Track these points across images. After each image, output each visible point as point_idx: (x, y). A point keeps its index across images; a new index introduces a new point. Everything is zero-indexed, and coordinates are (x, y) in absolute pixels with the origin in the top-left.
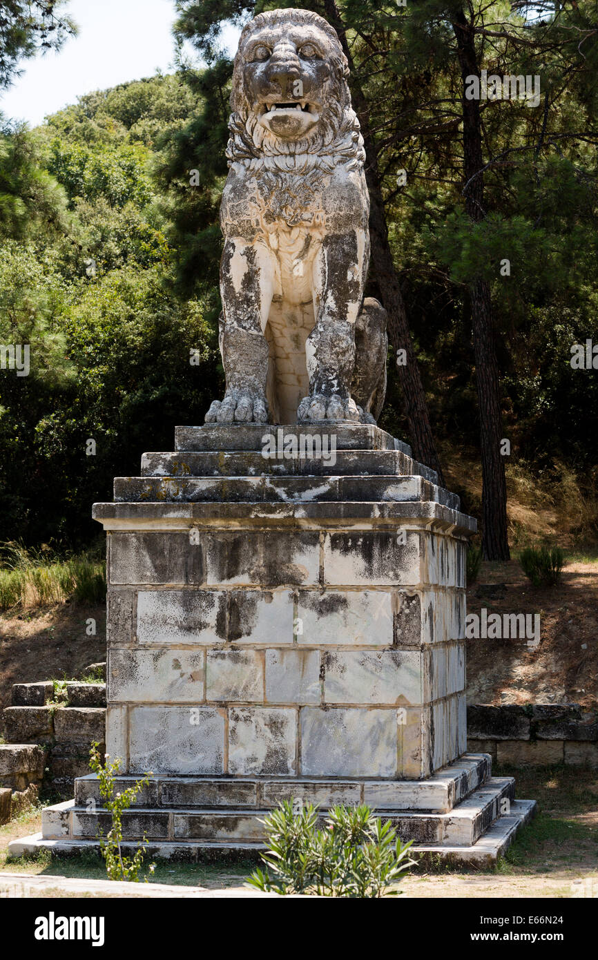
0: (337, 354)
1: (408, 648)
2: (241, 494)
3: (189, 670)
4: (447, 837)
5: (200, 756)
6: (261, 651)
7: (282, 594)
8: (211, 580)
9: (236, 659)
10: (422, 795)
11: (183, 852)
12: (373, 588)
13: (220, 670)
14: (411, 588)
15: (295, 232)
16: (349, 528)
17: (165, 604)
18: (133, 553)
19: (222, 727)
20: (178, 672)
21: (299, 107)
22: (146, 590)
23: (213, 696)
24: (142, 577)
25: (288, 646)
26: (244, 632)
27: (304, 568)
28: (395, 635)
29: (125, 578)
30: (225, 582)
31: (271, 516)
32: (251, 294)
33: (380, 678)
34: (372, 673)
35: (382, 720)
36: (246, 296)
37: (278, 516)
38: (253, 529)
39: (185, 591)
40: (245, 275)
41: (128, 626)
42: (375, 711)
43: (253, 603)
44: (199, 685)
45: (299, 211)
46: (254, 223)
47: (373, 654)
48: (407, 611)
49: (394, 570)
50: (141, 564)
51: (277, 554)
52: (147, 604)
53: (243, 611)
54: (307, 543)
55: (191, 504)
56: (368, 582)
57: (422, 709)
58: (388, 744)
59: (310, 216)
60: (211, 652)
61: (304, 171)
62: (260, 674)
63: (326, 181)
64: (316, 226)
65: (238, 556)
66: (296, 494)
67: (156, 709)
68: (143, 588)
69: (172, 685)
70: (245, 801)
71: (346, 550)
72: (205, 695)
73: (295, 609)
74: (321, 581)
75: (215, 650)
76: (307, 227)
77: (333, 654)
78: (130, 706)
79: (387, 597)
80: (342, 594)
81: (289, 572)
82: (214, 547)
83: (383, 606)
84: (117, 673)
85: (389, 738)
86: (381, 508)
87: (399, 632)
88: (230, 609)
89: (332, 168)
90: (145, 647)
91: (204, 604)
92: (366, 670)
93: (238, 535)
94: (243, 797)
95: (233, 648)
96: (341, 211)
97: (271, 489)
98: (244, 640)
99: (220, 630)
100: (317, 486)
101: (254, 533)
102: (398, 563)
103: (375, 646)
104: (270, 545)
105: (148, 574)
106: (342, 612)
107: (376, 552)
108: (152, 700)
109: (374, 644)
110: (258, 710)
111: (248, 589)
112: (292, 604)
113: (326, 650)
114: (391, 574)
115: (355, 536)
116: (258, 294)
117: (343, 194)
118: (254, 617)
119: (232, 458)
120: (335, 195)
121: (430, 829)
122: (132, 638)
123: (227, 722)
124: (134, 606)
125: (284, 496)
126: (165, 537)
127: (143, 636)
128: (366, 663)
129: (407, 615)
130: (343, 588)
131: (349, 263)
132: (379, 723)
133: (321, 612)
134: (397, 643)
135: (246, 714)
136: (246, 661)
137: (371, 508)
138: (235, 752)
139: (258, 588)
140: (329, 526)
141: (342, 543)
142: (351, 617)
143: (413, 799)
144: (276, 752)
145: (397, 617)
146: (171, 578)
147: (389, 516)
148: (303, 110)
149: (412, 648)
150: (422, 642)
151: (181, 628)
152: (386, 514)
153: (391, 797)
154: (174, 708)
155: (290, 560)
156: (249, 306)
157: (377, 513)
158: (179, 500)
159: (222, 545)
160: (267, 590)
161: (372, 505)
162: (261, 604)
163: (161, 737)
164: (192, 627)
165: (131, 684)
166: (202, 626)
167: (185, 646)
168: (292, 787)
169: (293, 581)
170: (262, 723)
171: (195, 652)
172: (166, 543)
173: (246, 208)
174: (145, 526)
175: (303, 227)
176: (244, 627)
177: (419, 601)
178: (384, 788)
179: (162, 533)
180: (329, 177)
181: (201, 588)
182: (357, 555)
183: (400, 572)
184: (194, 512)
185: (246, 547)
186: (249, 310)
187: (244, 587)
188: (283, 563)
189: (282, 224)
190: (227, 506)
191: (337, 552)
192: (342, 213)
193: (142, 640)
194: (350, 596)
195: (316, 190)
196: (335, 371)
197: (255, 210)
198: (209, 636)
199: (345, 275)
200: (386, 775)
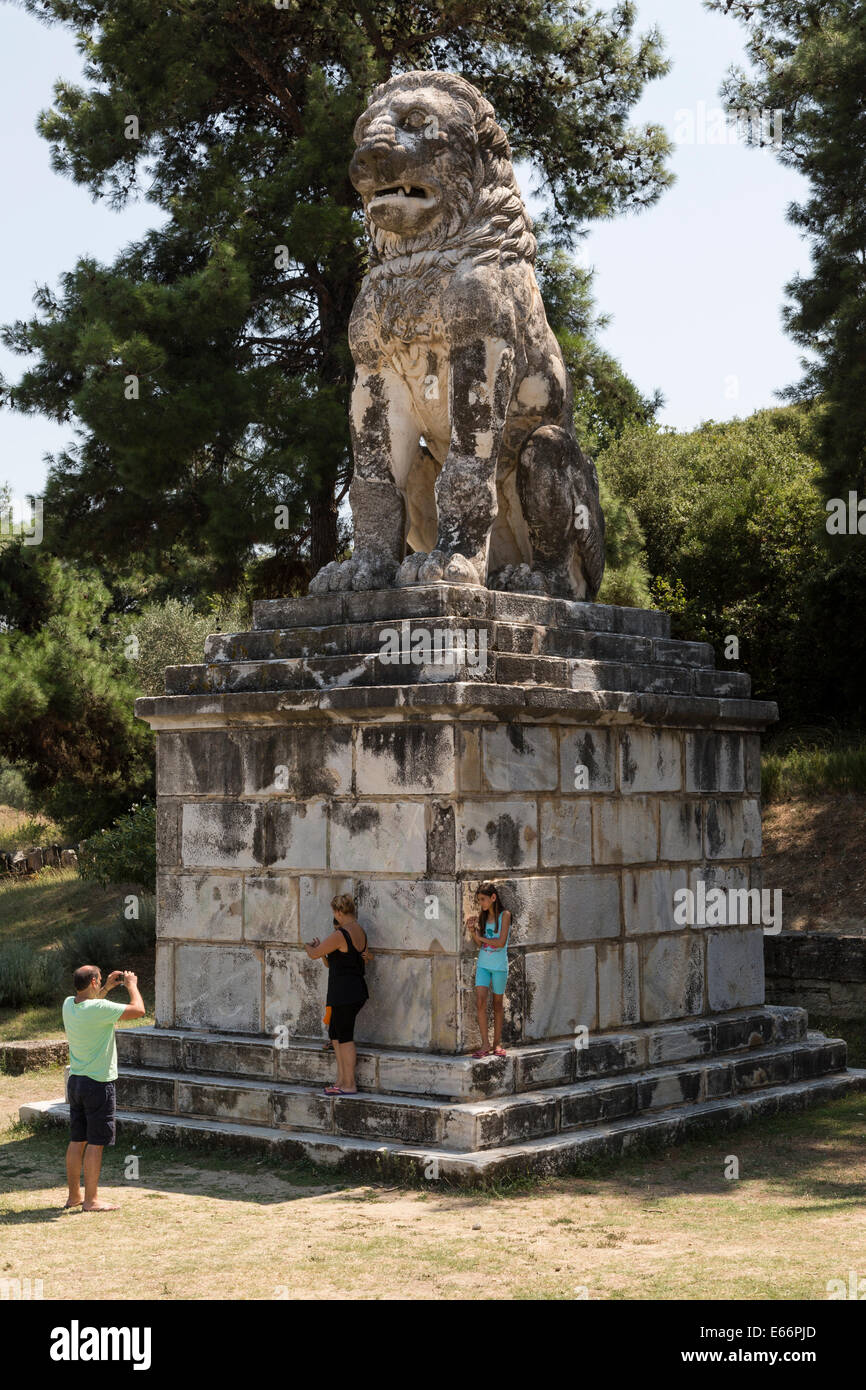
0: (459, 499)
1: (443, 877)
2: (280, 681)
3: (228, 901)
4: (446, 1137)
5: (239, 1008)
6: (295, 879)
7: (315, 806)
8: (248, 790)
9: (272, 888)
10: (439, 1075)
11: (168, 1132)
12: (406, 798)
13: (257, 898)
14: (445, 797)
15: (414, 349)
16: (378, 720)
17: (206, 819)
18: (177, 757)
19: (259, 973)
20: (217, 904)
21: (400, 192)
22: (190, 802)
23: (251, 934)
24: (186, 787)
25: (321, 873)
26: (279, 853)
27: (337, 773)
28: (428, 860)
29: (171, 788)
30: (262, 792)
31: (297, 707)
32: (377, 434)
33: (413, 916)
34: (405, 910)
35: (416, 972)
36: (370, 436)
37: (304, 707)
38: (286, 724)
39: (225, 803)
40: (368, 410)
41: (174, 846)
42: (409, 960)
43: (288, 819)
44: (236, 921)
45: (412, 323)
46: (372, 345)
47: (405, 884)
48: (441, 828)
49: (427, 774)
50: (184, 772)
51: (310, 756)
52: (192, 820)
53: (279, 829)
54: (339, 741)
55: (222, 695)
56: (398, 790)
57: (458, 959)
58: (422, 1004)
59: (426, 328)
60: (248, 880)
61: (419, 272)
62: (294, 908)
63: (445, 282)
64: (436, 340)
65: (274, 758)
66: (332, 679)
67: (199, 949)
68: (186, 799)
69: (213, 919)
70: (263, 1070)
71: (378, 749)
72: (243, 932)
73: (328, 825)
74: (353, 789)
75: (253, 876)
76: (425, 343)
77: (366, 884)
78: (177, 943)
79: (420, 808)
80: (373, 805)
81: (322, 778)
82: (251, 748)
83: (415, 821)
84: (163, 903)
85: (422, 996)
86: (406, 692)
87: (433, 855)
88: (266, 826)
89: (454, 265)
90: (189, 872)
91: (242, 819)
92: (398, 904)
93: (273, 732)
94: (260, 1064)
95: (271, 875)
96: (458, 316)
97: (309, 673)
98: (279, 864)
99: (257, 854)
100: (353, 667)
101: (289, 729)
102: (431, 766)
103: (408, 874)
104: (304, 744)
105: (191, 782)
106: (374, 829)
107: (408, 751)
108: (195, 937)
109: (406, 871)
110: (294, 954)
111: (284, 800)
112: (325, 819)
113: (359, 878)
114: (424, 778)
115: (386, 730)
116: (386, 433)
117: (461, 295)
118: (289, 835)
119: (286, 637)
120: (451, 297)
121: (428, 1124)
122: (177, 860)
123: (263, 967)
124: (179, 822)
125: (321, 682)
126: (206, 737)
127: (188, 858)
128: (399, 896)
129: (441, 834)
130: (376, 798)
131: (471, 382)
132: (412, 975)
133: (353, 830)
134: (431, 872)
135: (281, 958)
136: (281, 891)
137: (394, 694)
138: (272, 1006)
139: (293, 799)
140: (362, 719)
141: (375, 741)
142: (384, 835)
143: (431, 1081)
144: (311, 1008)
145: (430, 836)
146: (211, 787)
147: (414, 703)
148: (407, 195)
149: (447, 877)
150: (457, 869)
151: (221, 849)
152: (411, 700)
153: (407, 1076)
154: (215, 948)
155: (323, 763)
156: (373, 448)
157: (402, 700)
158: (222, 692)
159: (258, 745)
160: (301, 802)
161: (396, 690)
162: (295, 819)
163: (203, 984)
164: (231, 848)
165: (176, 918)
166: (240, 846)
167: (225, 872)
168: (307, 1056)
169: (326, 789)
170: (296, 969)
171: (235, 878)
172: (206, 744)
173: (362, 327)
174: (187, 725)
175: (420, 343)
176: (279, 848)
177: (453, 815)
178: (399, 1063)
179: (204, 732)
180: (448, 276)
181: (240, 799)
182: (389, 754)
183: (433, 777)
184: (225, 705)
185: (281, 747)
186: (373, 453)
187: (280, 798)
188: (316, 767)
189: (398, 342)
190: (256, 696)
191: (370, 751)
192: (459, 320)
193: (186, 864)
194: (383, 808)
195: (432, 294)
196: (457, 520)
197: (372, 329)
198: (246, 860)
199: (466, 397)
200: (421, 1046)
